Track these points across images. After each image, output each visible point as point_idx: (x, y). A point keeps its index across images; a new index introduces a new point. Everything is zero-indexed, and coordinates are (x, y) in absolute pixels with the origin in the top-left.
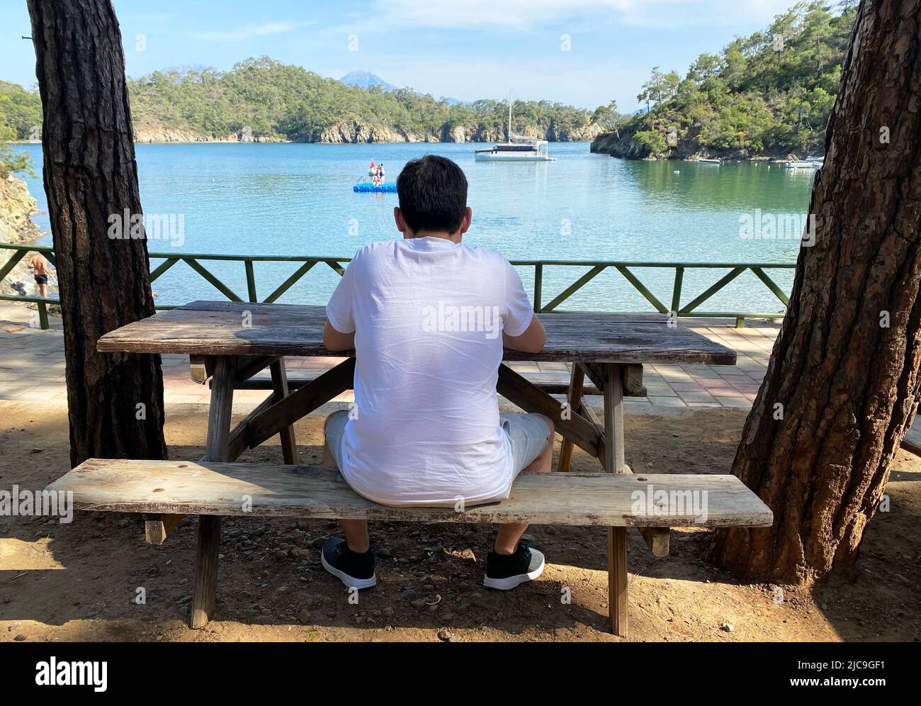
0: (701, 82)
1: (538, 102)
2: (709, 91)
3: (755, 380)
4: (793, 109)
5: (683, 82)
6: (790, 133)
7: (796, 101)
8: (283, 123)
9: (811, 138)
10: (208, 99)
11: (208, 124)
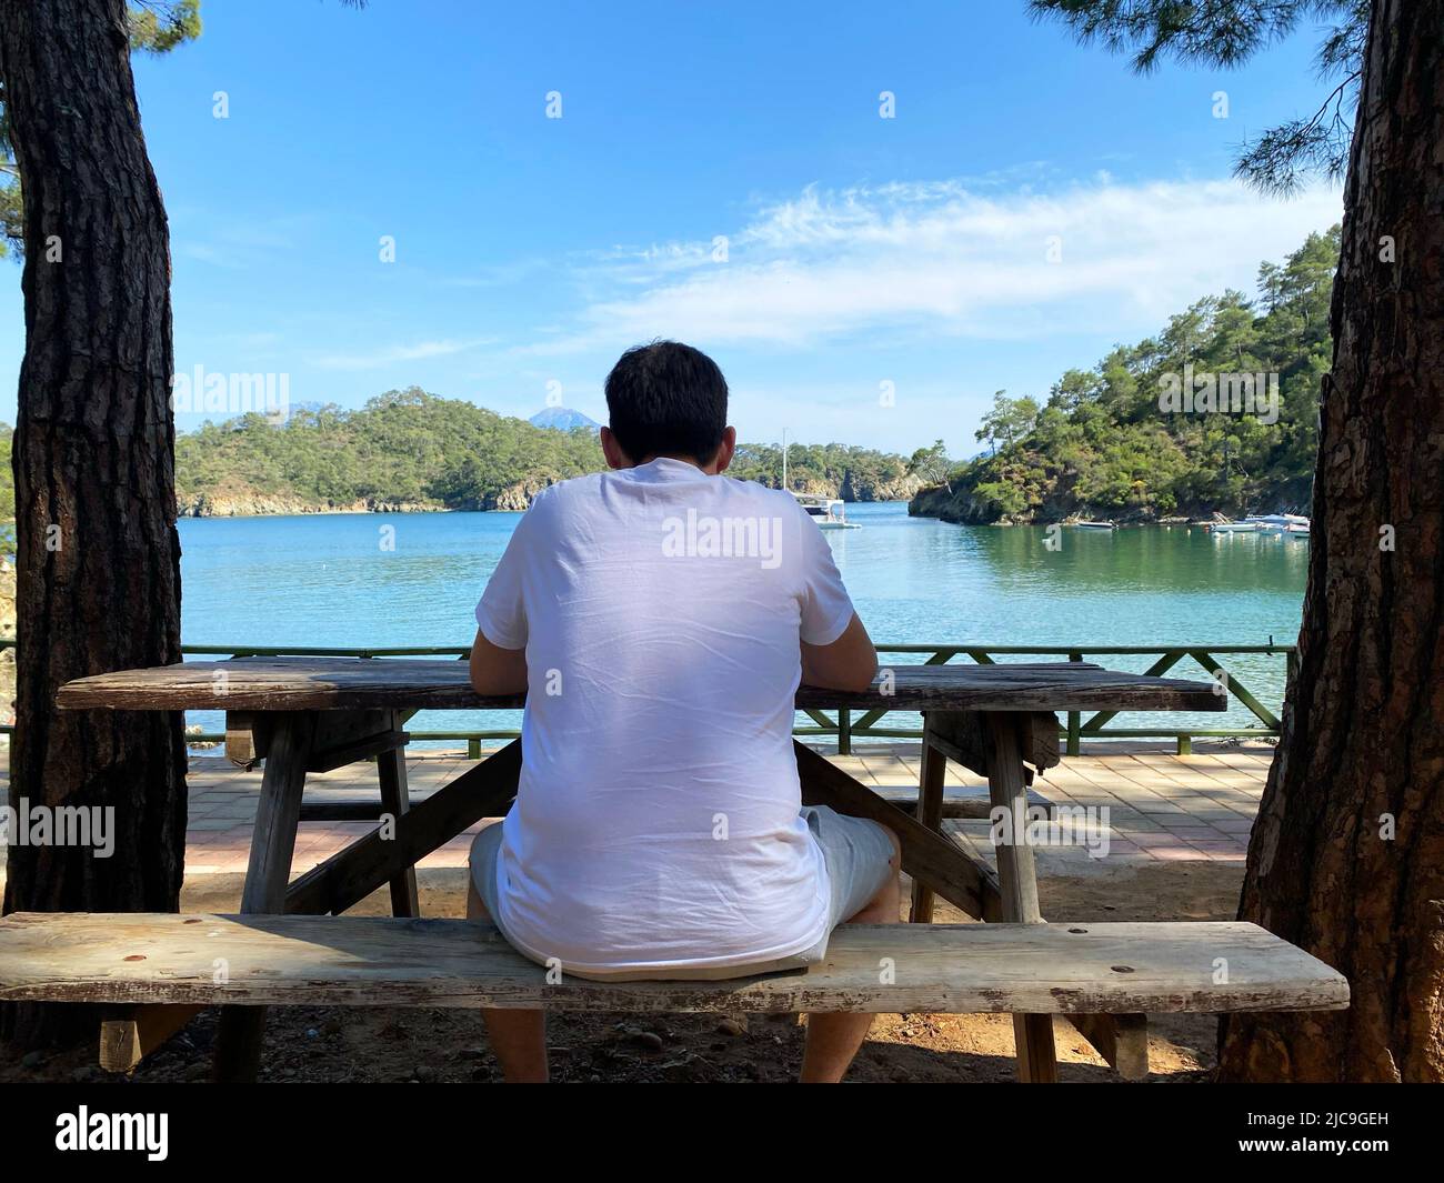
0: (1071, 411)
1: (825, 446)
2: (1084, 423)
4: (1215, 447)
5: (1044, 410)
6: (1214, 481)
7: (1218, 435)
8: (440, 483)
9: (1247, 487)
10: (325, 451)
11: (323, 487)
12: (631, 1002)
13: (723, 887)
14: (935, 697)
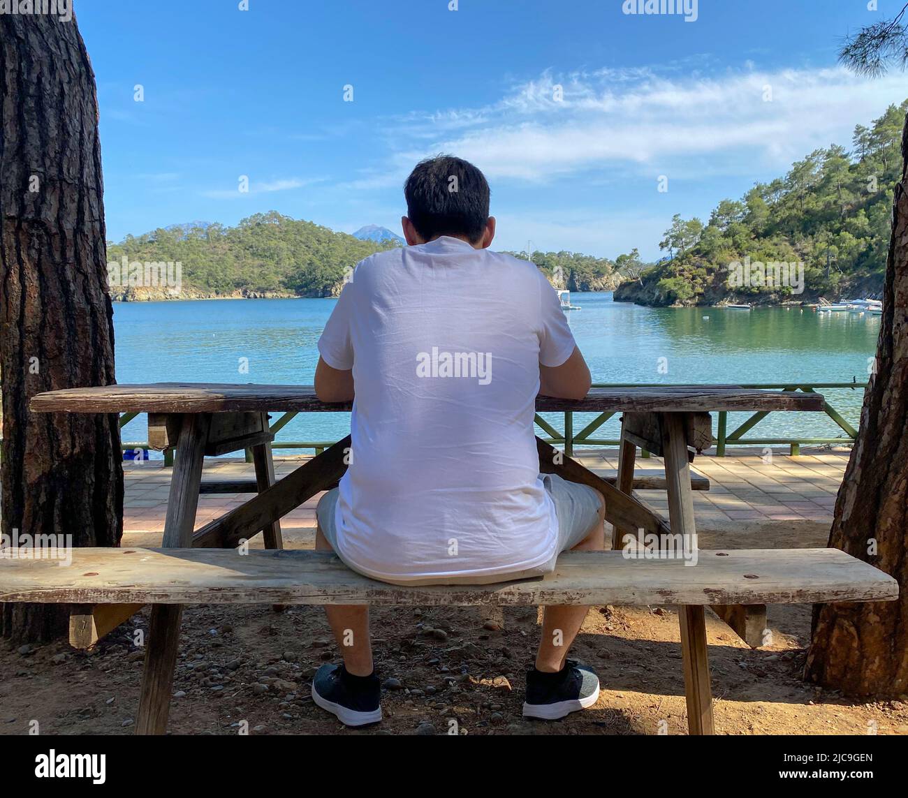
0: (725, 229)
1: (557, 253)
2: (733, 237)
3: (820, 506)
4: (821, 253)
5: (706, 228)
6: (820, 277)
7: (823, 245)
8: (292, 278)
9: (842, 281)
10: (212, 256)
11: (211, 281)
12: (426, 599)
13: (487, 523)
14: (628, 403)
